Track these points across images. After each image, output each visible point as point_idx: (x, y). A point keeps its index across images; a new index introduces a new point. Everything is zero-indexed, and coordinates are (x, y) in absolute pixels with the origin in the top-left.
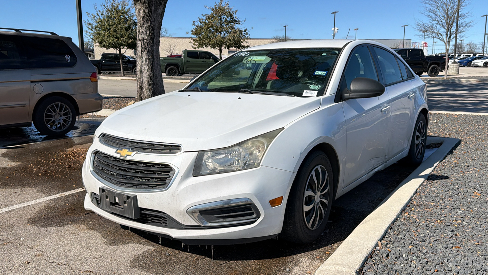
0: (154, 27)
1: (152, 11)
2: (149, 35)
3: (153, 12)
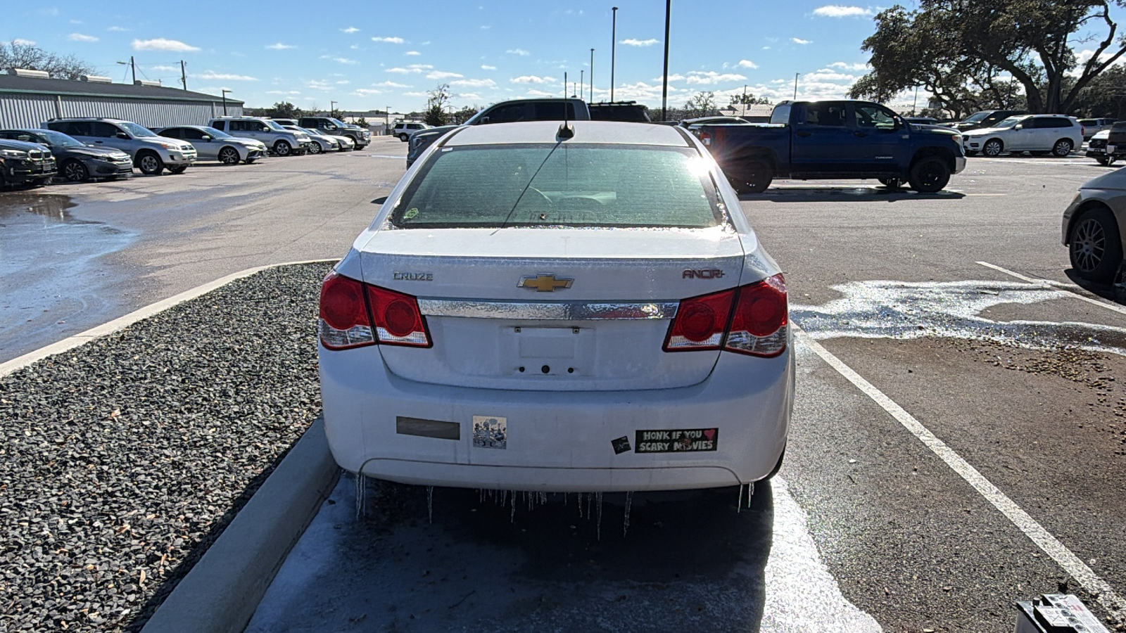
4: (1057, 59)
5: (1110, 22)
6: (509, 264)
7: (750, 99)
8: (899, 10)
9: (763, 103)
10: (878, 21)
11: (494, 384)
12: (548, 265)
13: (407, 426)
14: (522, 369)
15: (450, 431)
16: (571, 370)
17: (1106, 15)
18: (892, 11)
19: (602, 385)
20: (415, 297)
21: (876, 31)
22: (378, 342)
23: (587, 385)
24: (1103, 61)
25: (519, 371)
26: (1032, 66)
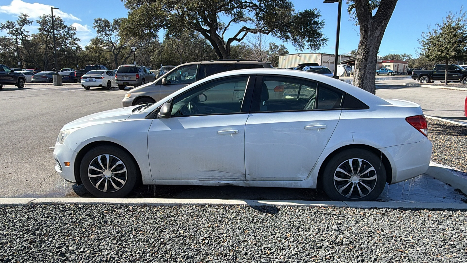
0: (368, 48)
1: (367, 36)
2: (363, 55)
3: (369, 37)
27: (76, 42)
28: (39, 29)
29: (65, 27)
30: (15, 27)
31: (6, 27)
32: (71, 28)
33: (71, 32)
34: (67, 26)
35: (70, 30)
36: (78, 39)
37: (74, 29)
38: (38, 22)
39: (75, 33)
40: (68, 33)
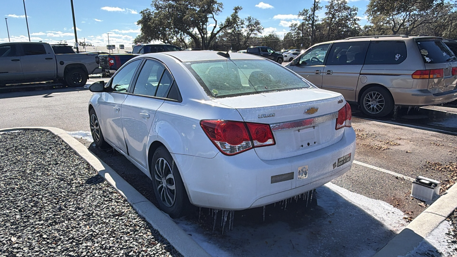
4: (202, 31)
5: (215, 20)
6: (301, 105)
7: (83, 44)
8: (149, 11)
9: (89, 46)
10: (141, 14)
11: (296, 154)
12: (312, 104)
13: (275, 179)
14: (302, 146)
15: (290, 176)
16: (315, 143)
17: (213, 17)
18: (146, 10)
19: (324, 146)
20: (268, 124)
21: (142, 18)
22: (254, 147)
23: (319, 147)
24: (216, 32)
25: (301, 147)
26: (196, 33)
27: (357, 22)
28: (326, 13)
29: (349, 8)
30: (308, 14)
31: (302, 15)
32: (354, 9)
33: (353, 12)
34: (350, 8)
35: (352, 11)
36: (358, 19)
37: (356, 9)
38: (326, 7)
39: (356, 14)
40: (350, 15)
